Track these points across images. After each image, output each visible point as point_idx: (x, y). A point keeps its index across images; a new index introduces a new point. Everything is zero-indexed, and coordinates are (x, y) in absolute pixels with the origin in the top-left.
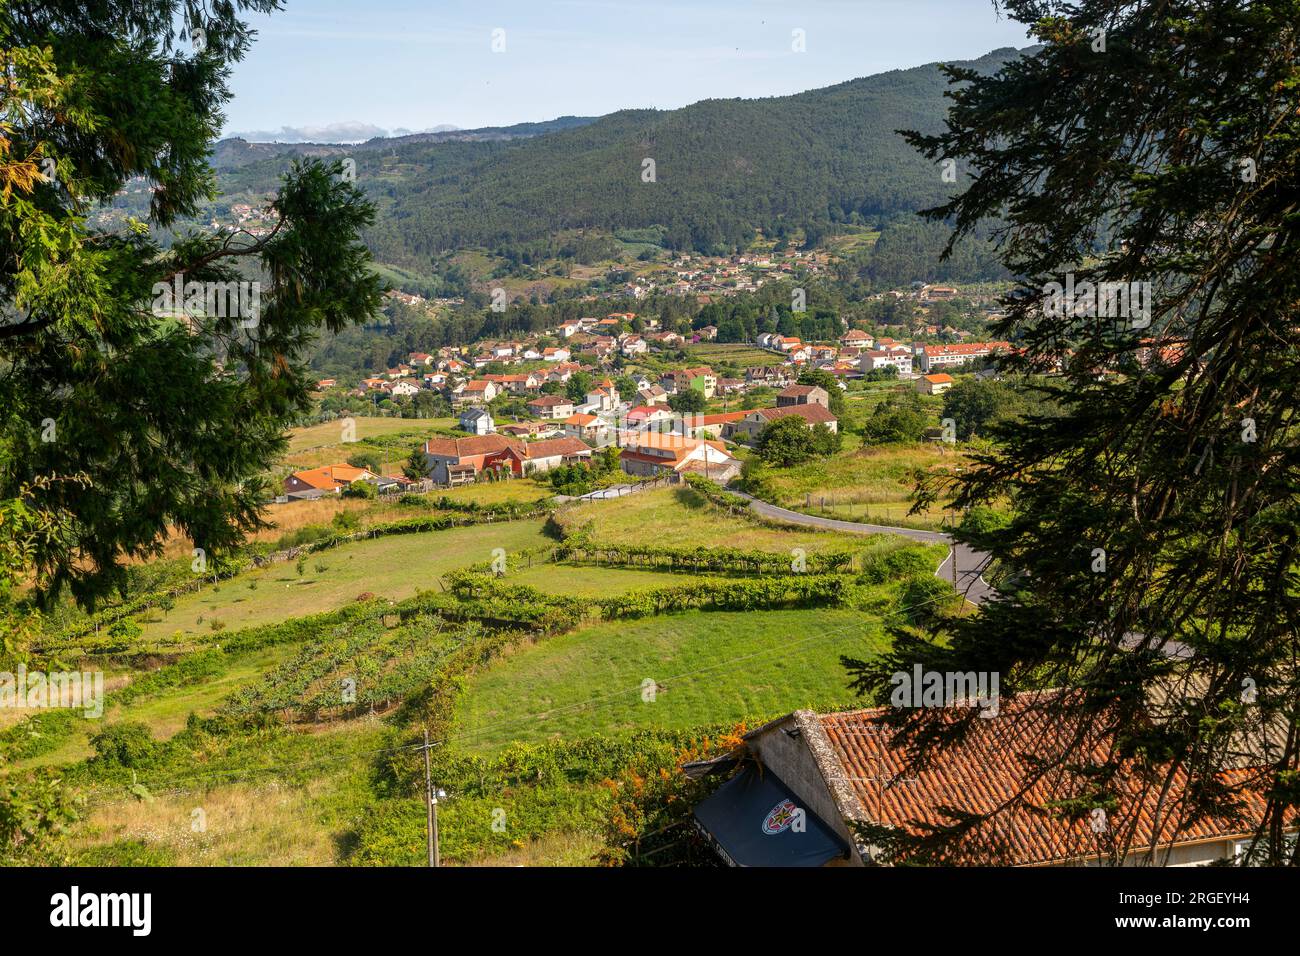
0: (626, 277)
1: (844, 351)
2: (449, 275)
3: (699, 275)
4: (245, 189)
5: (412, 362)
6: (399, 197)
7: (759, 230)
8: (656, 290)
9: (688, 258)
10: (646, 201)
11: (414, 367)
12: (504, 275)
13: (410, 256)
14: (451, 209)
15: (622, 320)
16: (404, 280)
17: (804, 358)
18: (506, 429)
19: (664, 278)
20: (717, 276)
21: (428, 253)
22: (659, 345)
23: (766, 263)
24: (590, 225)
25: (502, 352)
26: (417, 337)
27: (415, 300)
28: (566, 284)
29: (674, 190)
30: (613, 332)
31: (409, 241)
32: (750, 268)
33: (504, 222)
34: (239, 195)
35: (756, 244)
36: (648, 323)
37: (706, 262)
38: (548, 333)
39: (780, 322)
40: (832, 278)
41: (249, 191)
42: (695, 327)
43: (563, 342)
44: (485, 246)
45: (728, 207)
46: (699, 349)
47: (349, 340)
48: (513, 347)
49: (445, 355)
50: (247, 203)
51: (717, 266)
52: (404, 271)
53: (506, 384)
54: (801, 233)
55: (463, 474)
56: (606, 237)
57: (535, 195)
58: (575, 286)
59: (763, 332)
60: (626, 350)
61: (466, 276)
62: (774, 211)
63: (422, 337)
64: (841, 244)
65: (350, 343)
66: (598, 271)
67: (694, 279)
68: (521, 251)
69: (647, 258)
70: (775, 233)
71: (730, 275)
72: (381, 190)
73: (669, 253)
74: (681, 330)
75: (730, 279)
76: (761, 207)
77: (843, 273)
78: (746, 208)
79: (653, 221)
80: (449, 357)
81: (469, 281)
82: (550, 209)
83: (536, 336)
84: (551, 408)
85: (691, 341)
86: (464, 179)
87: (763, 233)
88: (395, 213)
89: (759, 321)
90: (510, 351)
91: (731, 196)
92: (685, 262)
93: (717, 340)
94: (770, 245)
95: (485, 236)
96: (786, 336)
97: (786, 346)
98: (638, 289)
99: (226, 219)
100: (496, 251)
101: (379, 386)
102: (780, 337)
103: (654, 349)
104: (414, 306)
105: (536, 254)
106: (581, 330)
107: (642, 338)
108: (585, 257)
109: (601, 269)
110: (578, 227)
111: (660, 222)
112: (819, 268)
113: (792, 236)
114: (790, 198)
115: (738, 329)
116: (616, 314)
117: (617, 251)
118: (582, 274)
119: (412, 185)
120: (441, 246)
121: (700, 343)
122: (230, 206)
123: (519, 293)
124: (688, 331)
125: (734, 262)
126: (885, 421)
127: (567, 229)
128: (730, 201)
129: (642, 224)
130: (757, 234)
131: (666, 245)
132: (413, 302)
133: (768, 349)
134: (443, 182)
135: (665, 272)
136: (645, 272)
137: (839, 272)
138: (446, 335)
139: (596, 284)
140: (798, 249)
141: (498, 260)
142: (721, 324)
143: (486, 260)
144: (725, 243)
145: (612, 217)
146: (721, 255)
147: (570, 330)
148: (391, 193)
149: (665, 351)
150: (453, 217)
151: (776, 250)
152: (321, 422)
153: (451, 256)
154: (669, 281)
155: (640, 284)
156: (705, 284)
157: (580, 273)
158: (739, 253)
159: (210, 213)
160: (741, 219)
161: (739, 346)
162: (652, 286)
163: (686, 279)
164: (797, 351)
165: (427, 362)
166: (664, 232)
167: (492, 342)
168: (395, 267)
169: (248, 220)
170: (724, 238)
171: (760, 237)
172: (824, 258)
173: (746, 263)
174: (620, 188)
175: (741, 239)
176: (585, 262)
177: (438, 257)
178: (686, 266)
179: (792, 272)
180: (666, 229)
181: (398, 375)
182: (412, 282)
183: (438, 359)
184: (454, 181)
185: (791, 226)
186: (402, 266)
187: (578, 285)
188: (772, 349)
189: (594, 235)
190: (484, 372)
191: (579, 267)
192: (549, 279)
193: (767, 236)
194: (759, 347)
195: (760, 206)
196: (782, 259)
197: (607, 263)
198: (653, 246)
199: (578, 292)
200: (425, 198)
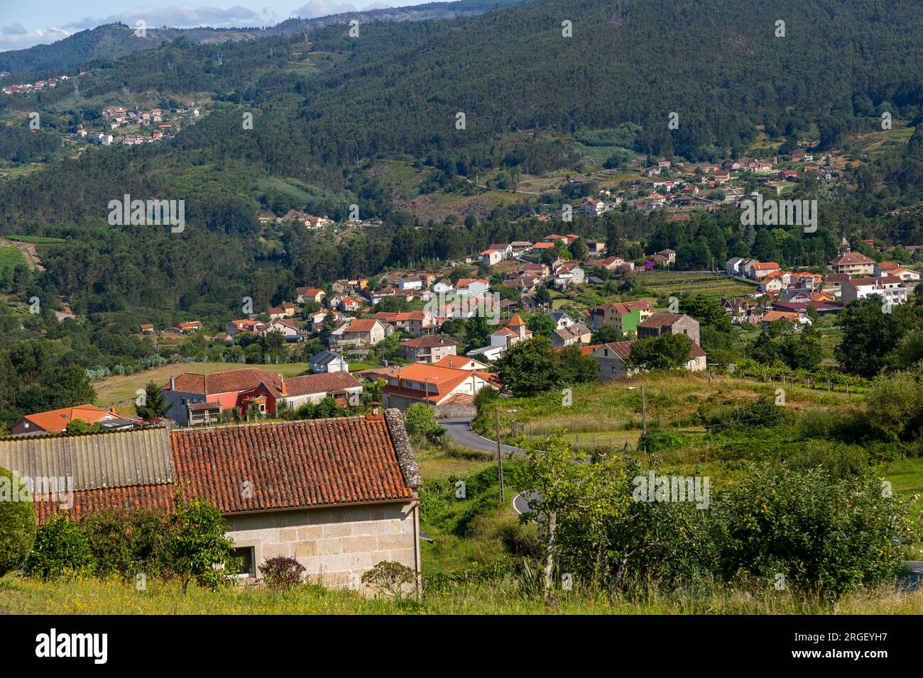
0: (584, 190)
1: (829, 279)
2: (365, 190)
3: (680, 186)
4: (120, 87)
5: (300, 299)
6: (309, 94)
7: (762, 127)
8: (624, 206)
9: (668, 164)
10: (615, 93)
11: (302, 305)
12: (433, 190)
13: (316, 167)
14: (370, 106)
15: (559, 244)
16: (308, 197)
17: (778, 288)
18: (363, 375)
19: (634, 190)
20: (701, 188)
21: (339, 163)
22: (601, 273)
23: (766, 169)
24: (543, 124)
25: (408, 285)
26: (308, 269)
27: (321, 222)
28: (510, 199)
29: (651, 78)
30: (547, 258)
31: (316, 149)
32: (745, 176)
33: (435, 122)
34: (112, 95)
35: (757, 146)
36: (593, 247)
37: (690, 170)
38: (469, 261)
39: (757, 243)
40: (850, 187)
41: (125, 90)
42: (649, 251)
43: (483, 270)
44: (411, 153)
45: (721, 98)
46: (652, 278)
47: (230, 273)
48: (423, 279)
49: (341, 290)
50: (122, 104)
51: (703, 174)
52: (309, 186)
53: (399, 324)
54: (814, 130)
55: (207, 413)
56: (563, 139)
57: (474, 88)
58: (522, 202)
59: (734, 255)
60: (558, 281)
61: (386, 191)
62: (782, 102)
63: (314, 268)
64: (865, 144)
65: (231, 277)
66: (551, 182)
67: (673, 191)
68: (454, 159)
69: (616, 166)
70: (783, 130)
71: (716, 186)
72: (287, 85)
73: (643, 158)
74: (631, 255)
75: (715, 191)
76: (763, 98)
77: (863, 180)
78: (743, 100)
79: (624, 118)
80: (345, 292)
81: (390, 198)
82: (493, 106)
83: (454, 264)
84: (428, 350)
85: (642, 269)
86: (390, 69)
87: (766, 131)
88: (303, 114)
89: (731, 242)
90: (419, 284)
91: (726, 85)
92: (664, 170)
93: (675, 267)
94: (776, 146)
95: (411, 141)
96: (762, 260)
97: (760, 274)
98: (600, 205)
99: (95, 125)
100: (424, 160)
101: (251, 328)
102: (754, 262)
103: (595, 279)
104: (320, 229)
105: (473, 163)
106: (510, 258)
107: (581, 266)
108: (535, 165)
109: (556, 180)
110: (528, 127)
111: (633, 119)
112: (834, 175)
113: (803, 134)
114: (802, 87)
115: (702, 253)
116: (554, 236)
117: (578, 157)
118: (531, 187)
119: (326, 78)
120: (356, 154)
121: (653, 272)
122: (100, 108)
123: (452, 212)
124: (639, 256)
125: (726, 168)
126: (650, 344)
127: (514, 130)
128: (724, 91)
129: (609, 122)
130: (758, 132)
131: (640, 148)
132: (319, 225)
133: (736, 278)
134: (364, 73)
135: (638, 183)
136: (612, 183)
137: (859, 181)
138: (344, 265)
139: (547, 199)
140: (809, 150)
141: (427, 170)
142: (681, 245)
143: (412, 170)
144: (717, 144)
145: (572, 114)
146: (711, 160)
147: (495, 257)
148: (298, 88)
149: (608, 281)
150: (371, 117)
151: (780, 152)
152: (146, 368)
153: (368, 166)
154: (641, 194)
155: (603, 198)
156: (684, 197)
157: (528, 185)
158: (734, 157)
159: (76, 118)
160: (738, 114)
161: (703, 274)
162: (619, 201)
163: (662, 191)
164: (771, 279)
165: (318, 298)
166: (637, 132)
167: (399, 273)
168: (297, 181)
169: (122, 125)
170: (713, 138)
171: (763, 136)
172: (841, 161)
173: (740, 170)
174: (582, 77)
175: (737, 139)
176: (535, 172)
177: (352, 168)
178: (665, 175)
179: (798, 181)
180: (640, 128)
181: (281, 315)
182: (318, 199)
183: (330, 294)
184: (378, 71)
185: (802, 122)
186: (306, 180)
187: (526, 201)
188: (744, 278)
189: (548, 137)
190: (378, 309)
191: (528, 178)
192: (488, 194)
193: (772, 134)
194: (727, 274)
195: (761, 97)
196: (788, 163)
197: (563, 172)
198: (623, 150)
199: (524, 210)
200: (341, 94)
